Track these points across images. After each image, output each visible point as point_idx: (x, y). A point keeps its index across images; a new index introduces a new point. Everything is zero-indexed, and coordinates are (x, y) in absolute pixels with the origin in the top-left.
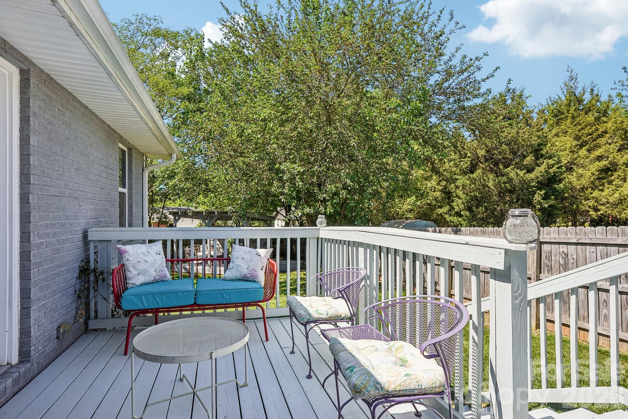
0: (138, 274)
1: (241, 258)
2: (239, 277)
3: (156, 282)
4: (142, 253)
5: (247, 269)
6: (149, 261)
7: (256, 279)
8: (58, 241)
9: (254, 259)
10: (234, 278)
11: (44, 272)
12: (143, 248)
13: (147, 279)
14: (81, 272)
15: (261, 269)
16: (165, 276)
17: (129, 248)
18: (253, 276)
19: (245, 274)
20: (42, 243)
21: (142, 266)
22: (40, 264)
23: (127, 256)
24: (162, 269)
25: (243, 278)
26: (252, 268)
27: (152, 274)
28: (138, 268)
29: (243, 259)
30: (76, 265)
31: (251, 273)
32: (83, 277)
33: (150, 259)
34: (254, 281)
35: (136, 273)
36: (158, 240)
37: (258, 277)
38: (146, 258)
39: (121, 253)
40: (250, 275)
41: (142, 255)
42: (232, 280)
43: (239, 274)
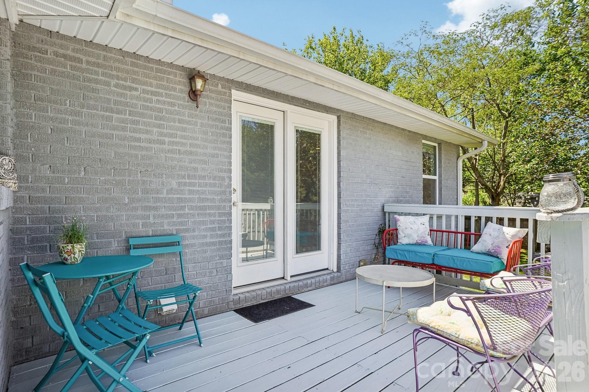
0: (405, 237)
1: (488, 234)
2: (484, 251)
3: (417, 244)
4: (410, 222)
5: (492, 244)
6: (413, 228)
7: (498, 255)
8: (360, 210)
9: (500, 236)
10: (480, 252)
11: (350, 226)
12: (411, 218)
13: (411, 242)
14: (380, 231)
15: (507, 247)
16: (426, 242)
17: (401, 218)
18: (496, 252)
19: (489, 249)
20: (349, 210)
21: (408, 231)
22: (347, 221)
23: (399, 223)
24: (424, 236)
25: (488, 253)
26: (496, 245)
27: (415, 239)
28: (405, 232)
29: (490, 235)
30: (376, 227)
31: (495, 249)
32: (380, 235)
33: (415, 227)
34: (498, 258)
35: (403, 235)
36: (427, 214)
37: (501, 254)
38: (412, 226)
39: (396, 221)
40: (493, 251)
41: (409, 224)
42: (479, 253)
43: (484, 248)
